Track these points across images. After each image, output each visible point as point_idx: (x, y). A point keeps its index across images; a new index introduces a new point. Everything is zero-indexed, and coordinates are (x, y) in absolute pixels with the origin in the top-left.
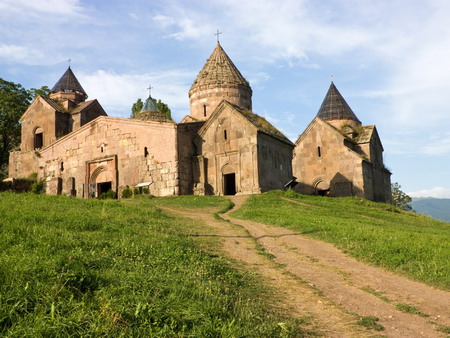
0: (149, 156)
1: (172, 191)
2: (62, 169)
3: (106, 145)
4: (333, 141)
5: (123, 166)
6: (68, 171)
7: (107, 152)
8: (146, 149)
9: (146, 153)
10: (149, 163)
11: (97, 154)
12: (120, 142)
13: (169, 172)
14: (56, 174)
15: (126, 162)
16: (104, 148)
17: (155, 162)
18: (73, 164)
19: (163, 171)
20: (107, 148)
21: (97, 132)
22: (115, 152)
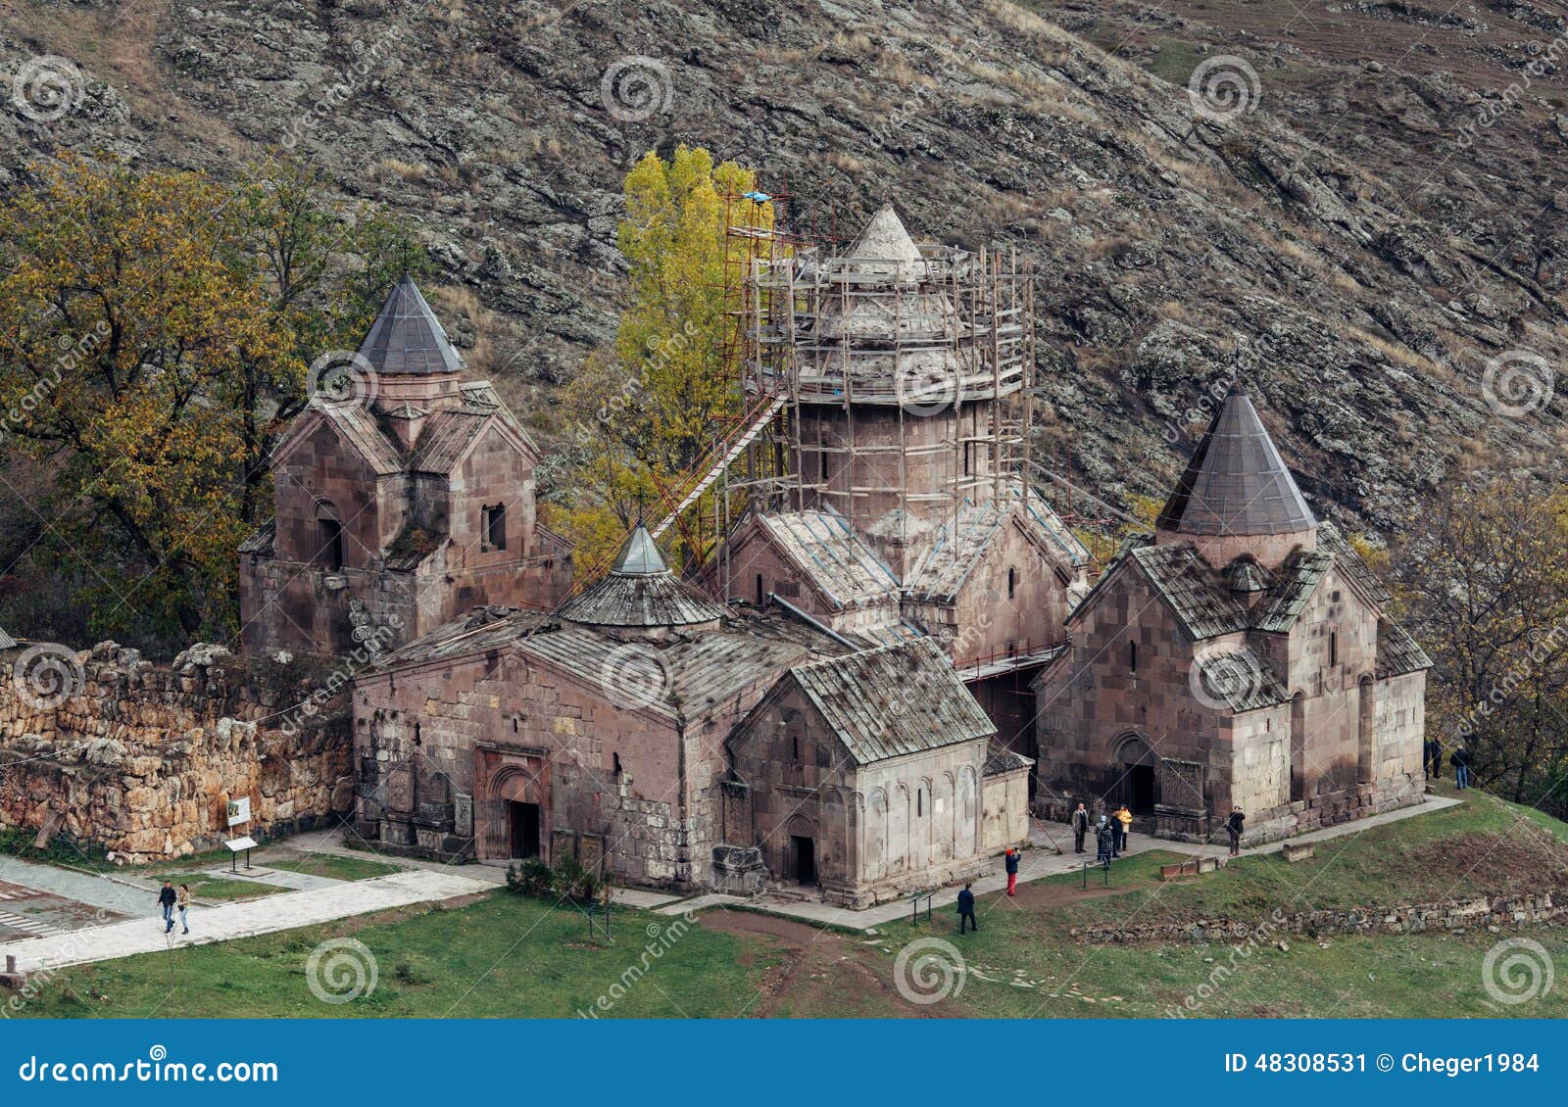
0: (625, 777)
1: (672, 870)
2: (417, 740)
3: (524, 718)
4: (1166, 636)
5: (565, 782)
6: (431, 752)
8: (616, 756)
10: (623, 793)
11: (503, 734)
12: (558, 720)
13: (665, 826)
14: (402, 748)
15: (572, 774)
16: (519, 724)
17: (636, 794)
18: (446, 738)
19: (651, 821)
20: (526, 725)
21: (501, 677)
22: (544, 739)
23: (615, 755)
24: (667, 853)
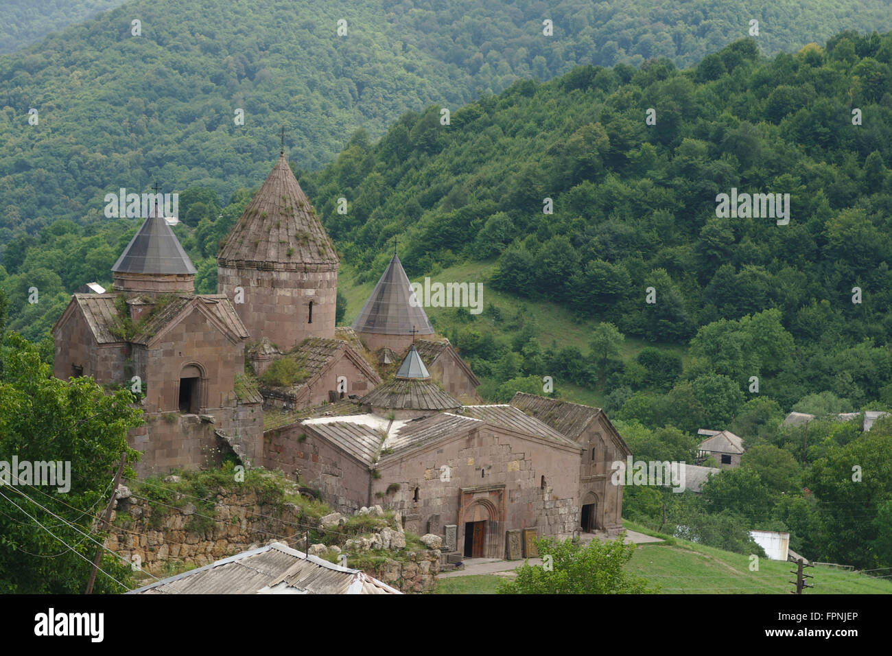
0: (548, 489)
2: (416, 499)
3: (490, 468)
5: (512, 501)
6: (426, 503)
7: (491, 479)
9: (543, 483)
10: (546, 499)
11: (475, 482)
12: (509, 464)
13: (570, 513)
14: (406, 506)
15: (516, 495)
16: (486, 472)
17: (554, 497)
18: (437, 492)
19: (562, 511)
20: (490, 472)
21: (476, 445)
22: (501, 478)
23: (543, 477)
24: (569, 528)
